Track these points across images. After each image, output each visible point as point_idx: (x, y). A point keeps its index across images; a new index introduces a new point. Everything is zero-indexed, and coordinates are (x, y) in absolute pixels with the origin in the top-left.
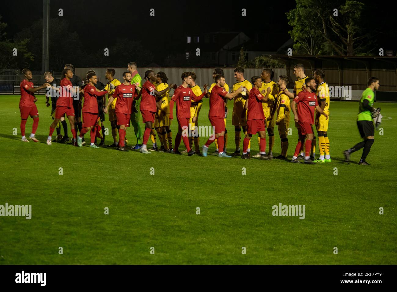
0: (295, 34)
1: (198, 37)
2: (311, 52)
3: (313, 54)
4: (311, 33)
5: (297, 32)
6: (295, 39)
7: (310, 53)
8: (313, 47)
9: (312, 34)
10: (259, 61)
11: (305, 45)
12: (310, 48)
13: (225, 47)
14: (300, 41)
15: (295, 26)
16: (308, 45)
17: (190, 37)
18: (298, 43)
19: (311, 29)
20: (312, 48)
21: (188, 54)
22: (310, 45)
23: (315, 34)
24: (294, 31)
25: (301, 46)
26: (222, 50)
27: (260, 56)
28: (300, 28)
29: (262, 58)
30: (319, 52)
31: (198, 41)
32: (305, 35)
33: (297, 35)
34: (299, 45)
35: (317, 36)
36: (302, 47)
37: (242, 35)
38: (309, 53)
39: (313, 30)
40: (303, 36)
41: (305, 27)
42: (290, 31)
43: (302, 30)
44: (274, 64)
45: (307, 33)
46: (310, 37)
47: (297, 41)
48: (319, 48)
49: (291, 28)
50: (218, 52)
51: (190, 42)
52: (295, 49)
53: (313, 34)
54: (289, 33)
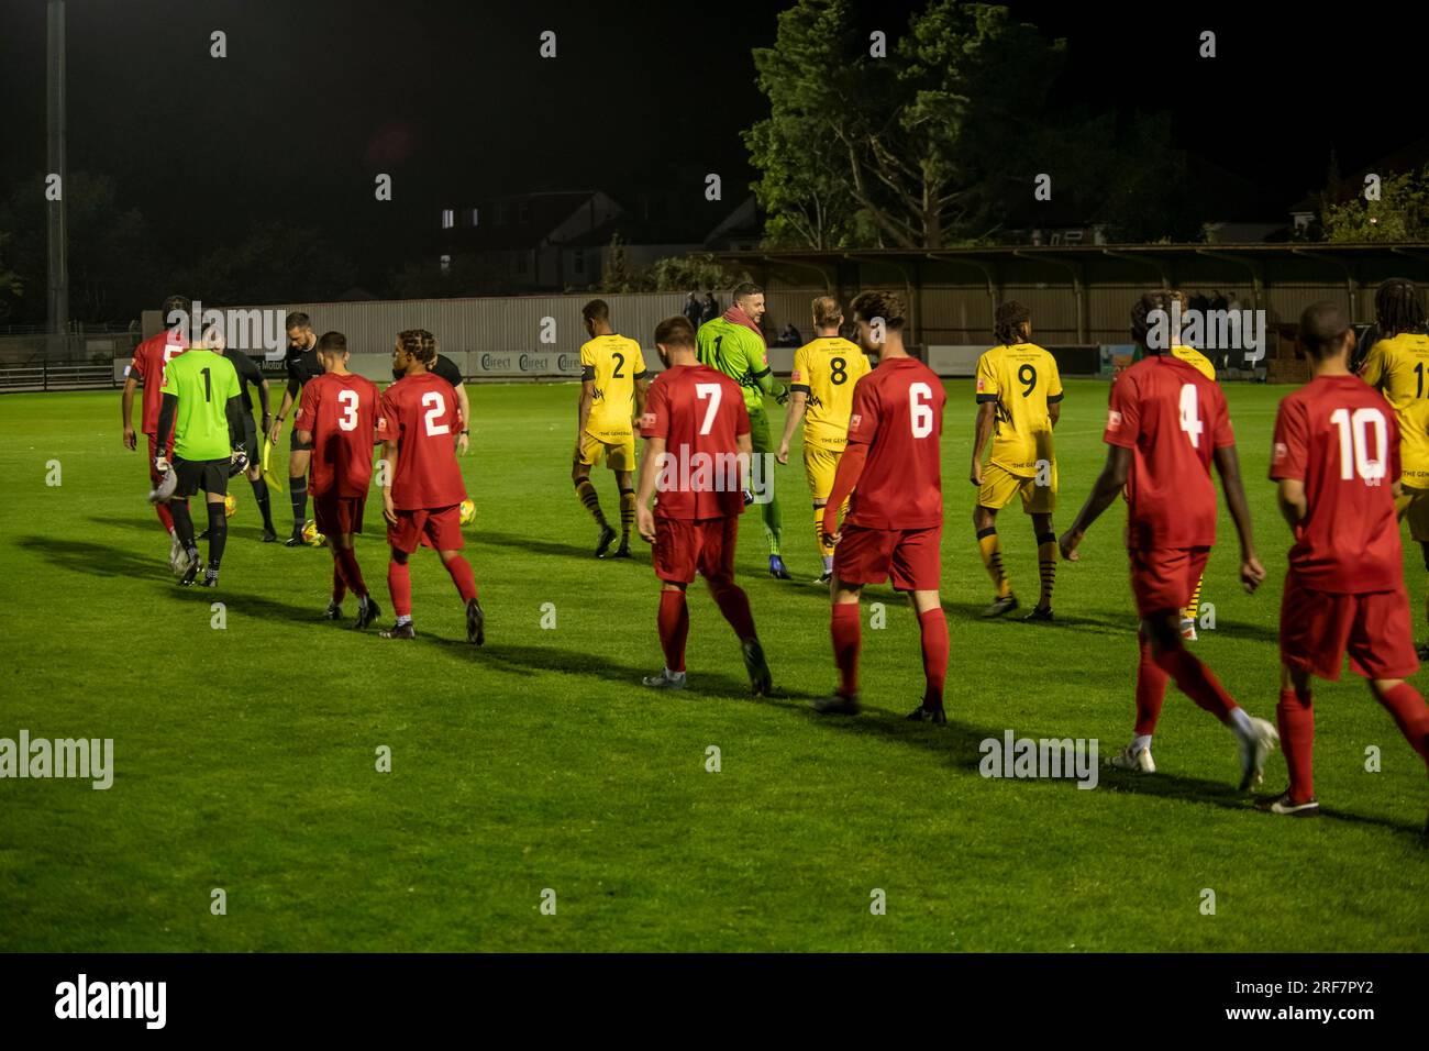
0: (770, 191)
1: (475, 212)
2: (819, 240)
3: (823, 246)
4: (817, 187)
5: (776, 184)
6: (771, 206)
7: (816, 245)
8: (824, 228)
9: (820, 188)
10: (667, 271)
11: (800, 223)
12: (816, 232)
13: (554, 236)
14: (783, 212)
15: (768, 169)
16: (807, 222)
17: (451, 212)
18: (777, 217)
19: (817, 176)
20: (820, 228)
21: (446, 258)
22: (813, 220)
23: (830, 188)
24: (766, 182)
25: (786, 225)
26: (544, 244)
27: (670, 257)
28: (784, 174)
29: (676, 262)
30: (842, 240)
31: (476, 222)
32: (798, 193)
33: (775, 192)
34: (781, 221)
35: (832, 196)
36: (789, 228)
37: (601, 201)
38: (811, 244)
39: (823, 179)
40: (791, 194)
41: (799, 170)
42: (755, 183)
43: (789, 180)
44: (710, 278)
45: (804, 186)
46: (812, 198)
47: (777, 212)
48: (842, 229)
49: (758, 175)
50: (533, 251)
51: (451, 225)
52: (771, 235)
53: (822, 191)
54: (751, 188)
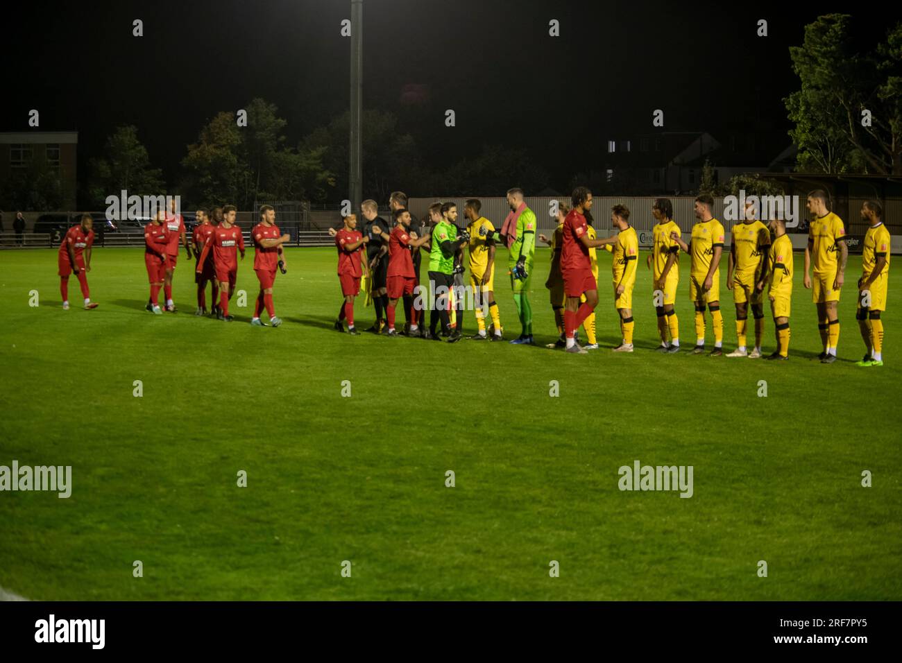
0: (801, 136)
1: (629, 143)
2: (829, 167)
3: (832, 171)
4: (828, 134)
5: (804, 132)
6: (801, 145)
7: (827, 169)
8: (833, 160)
9: (829, 135)
10: (737, 183)
11: (818, 156)
12: (827, 162)
13: (677, 160)
14: (808, 149)
15: (799, 122)
16: (823, 156)
17: (614, 143)
18: (805, 152)
19: (828, 127)
20: (830, 160)
21: (610, 171)
22: (826, 155)
23: (836, 135)
24: (798, 130)
25: (810, 157)
26: (671, 164)
28: (809, 126)
29: (743, 178)
30: (843, 168)
31: (629, 150)
32: (817, 138)
33: (803, 137)
34: (807, 155)
35: (838, 140)
36: (811, 159)
37: (707, 138)
38: (824, 170)
39: (831, 130)
40: (814, 139)
41: (818, 124)
42: (792, 131)
43: (811, 130)
45: (821, 133)
46: (825, 141)
47: (804, 149)
48: (843, 162)
49: (793, 125)
50: (664, 169)
51: (614, 151)
52: (801, 164)
53: (831, 137)
54: (789, 134)
